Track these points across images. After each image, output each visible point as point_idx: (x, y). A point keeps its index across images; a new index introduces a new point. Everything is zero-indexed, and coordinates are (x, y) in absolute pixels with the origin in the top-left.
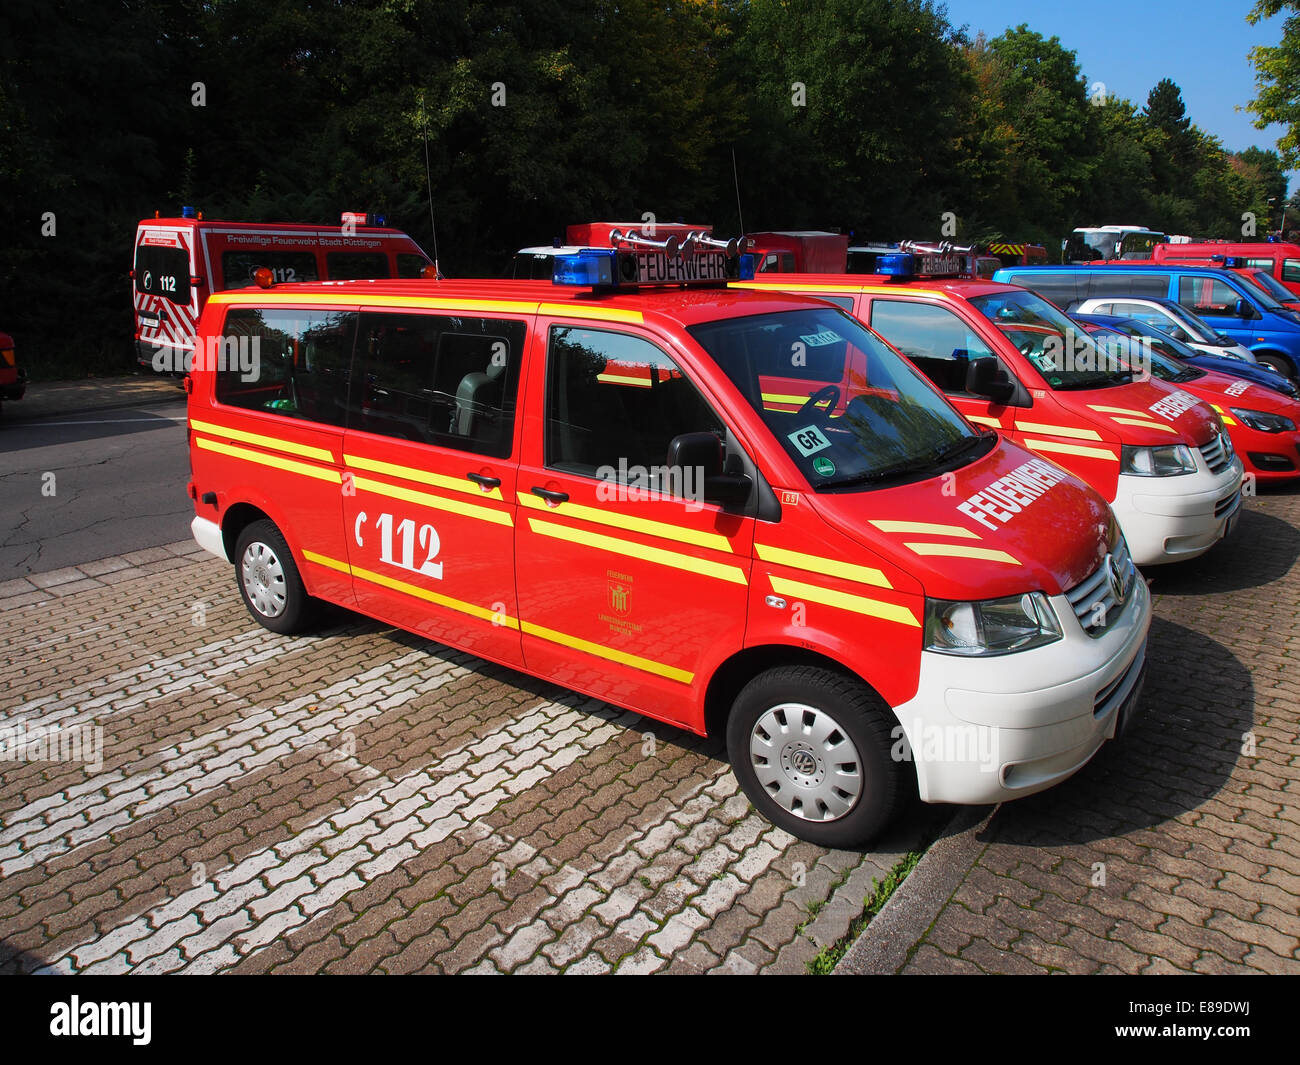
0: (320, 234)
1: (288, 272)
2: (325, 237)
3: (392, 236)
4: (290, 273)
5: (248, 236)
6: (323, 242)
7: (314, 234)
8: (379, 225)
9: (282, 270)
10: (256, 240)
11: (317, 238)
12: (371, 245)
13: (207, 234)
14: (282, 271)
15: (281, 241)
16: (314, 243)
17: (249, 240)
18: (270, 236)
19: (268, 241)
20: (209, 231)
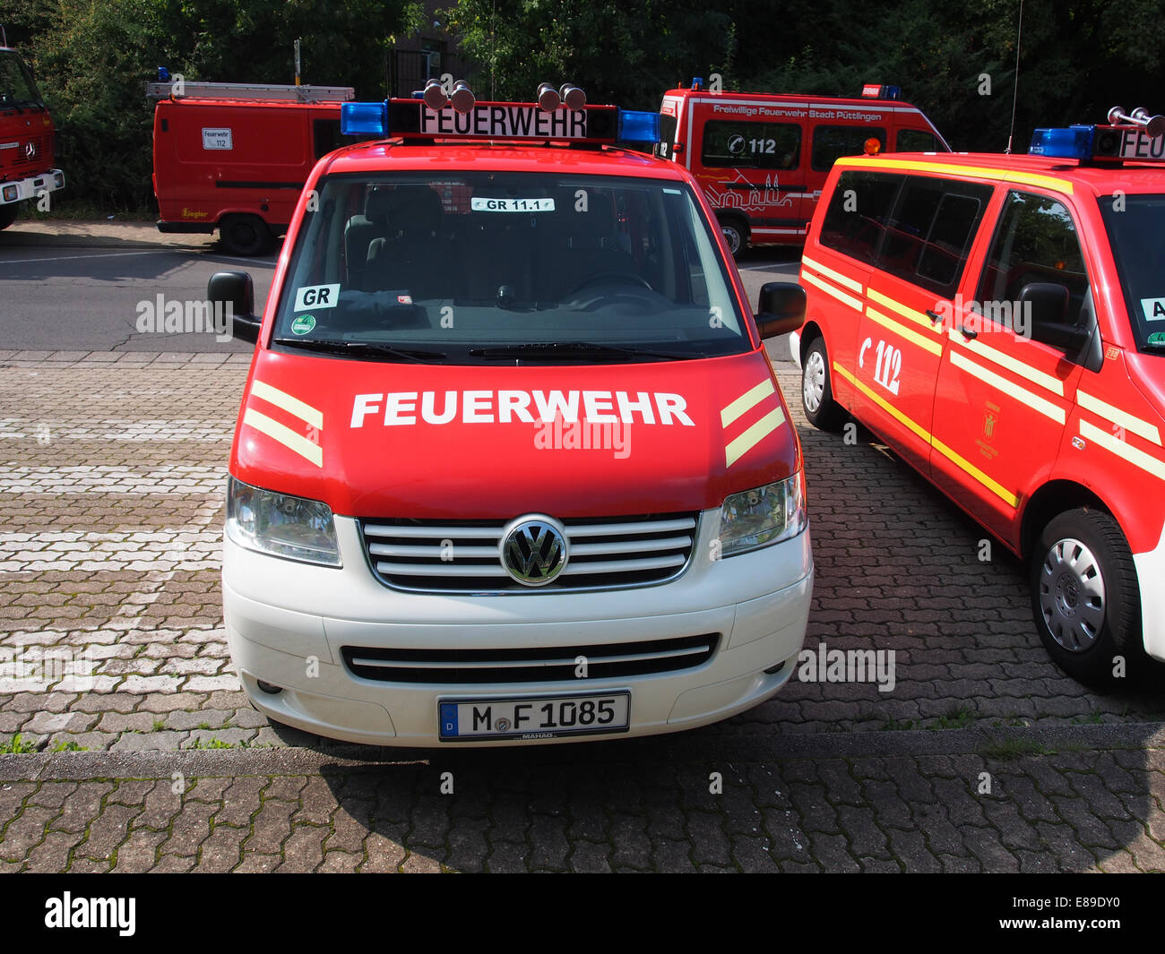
0: (812, 106)
1: (768, 143)
2: (816, 110)
3: (897, 110)
4: (771, 144)
5: (734, 106)
6: (813, 114)
7: (806, 105)
8: (890, 98)
9: (763, 140)
10: (742, 110)
11: (808, 110)
12: (869, 118)
13: (695, 104)
14: (761, 143)
15: (767, 112)
16: (803, 114)
17: (735, 110)
18: (757, 107)
19: (754, 111)
20: (697, 100)
